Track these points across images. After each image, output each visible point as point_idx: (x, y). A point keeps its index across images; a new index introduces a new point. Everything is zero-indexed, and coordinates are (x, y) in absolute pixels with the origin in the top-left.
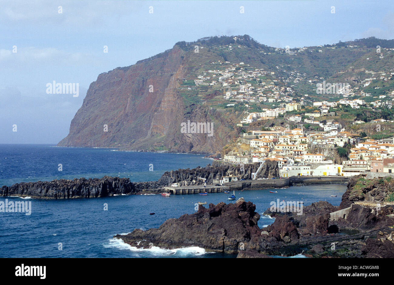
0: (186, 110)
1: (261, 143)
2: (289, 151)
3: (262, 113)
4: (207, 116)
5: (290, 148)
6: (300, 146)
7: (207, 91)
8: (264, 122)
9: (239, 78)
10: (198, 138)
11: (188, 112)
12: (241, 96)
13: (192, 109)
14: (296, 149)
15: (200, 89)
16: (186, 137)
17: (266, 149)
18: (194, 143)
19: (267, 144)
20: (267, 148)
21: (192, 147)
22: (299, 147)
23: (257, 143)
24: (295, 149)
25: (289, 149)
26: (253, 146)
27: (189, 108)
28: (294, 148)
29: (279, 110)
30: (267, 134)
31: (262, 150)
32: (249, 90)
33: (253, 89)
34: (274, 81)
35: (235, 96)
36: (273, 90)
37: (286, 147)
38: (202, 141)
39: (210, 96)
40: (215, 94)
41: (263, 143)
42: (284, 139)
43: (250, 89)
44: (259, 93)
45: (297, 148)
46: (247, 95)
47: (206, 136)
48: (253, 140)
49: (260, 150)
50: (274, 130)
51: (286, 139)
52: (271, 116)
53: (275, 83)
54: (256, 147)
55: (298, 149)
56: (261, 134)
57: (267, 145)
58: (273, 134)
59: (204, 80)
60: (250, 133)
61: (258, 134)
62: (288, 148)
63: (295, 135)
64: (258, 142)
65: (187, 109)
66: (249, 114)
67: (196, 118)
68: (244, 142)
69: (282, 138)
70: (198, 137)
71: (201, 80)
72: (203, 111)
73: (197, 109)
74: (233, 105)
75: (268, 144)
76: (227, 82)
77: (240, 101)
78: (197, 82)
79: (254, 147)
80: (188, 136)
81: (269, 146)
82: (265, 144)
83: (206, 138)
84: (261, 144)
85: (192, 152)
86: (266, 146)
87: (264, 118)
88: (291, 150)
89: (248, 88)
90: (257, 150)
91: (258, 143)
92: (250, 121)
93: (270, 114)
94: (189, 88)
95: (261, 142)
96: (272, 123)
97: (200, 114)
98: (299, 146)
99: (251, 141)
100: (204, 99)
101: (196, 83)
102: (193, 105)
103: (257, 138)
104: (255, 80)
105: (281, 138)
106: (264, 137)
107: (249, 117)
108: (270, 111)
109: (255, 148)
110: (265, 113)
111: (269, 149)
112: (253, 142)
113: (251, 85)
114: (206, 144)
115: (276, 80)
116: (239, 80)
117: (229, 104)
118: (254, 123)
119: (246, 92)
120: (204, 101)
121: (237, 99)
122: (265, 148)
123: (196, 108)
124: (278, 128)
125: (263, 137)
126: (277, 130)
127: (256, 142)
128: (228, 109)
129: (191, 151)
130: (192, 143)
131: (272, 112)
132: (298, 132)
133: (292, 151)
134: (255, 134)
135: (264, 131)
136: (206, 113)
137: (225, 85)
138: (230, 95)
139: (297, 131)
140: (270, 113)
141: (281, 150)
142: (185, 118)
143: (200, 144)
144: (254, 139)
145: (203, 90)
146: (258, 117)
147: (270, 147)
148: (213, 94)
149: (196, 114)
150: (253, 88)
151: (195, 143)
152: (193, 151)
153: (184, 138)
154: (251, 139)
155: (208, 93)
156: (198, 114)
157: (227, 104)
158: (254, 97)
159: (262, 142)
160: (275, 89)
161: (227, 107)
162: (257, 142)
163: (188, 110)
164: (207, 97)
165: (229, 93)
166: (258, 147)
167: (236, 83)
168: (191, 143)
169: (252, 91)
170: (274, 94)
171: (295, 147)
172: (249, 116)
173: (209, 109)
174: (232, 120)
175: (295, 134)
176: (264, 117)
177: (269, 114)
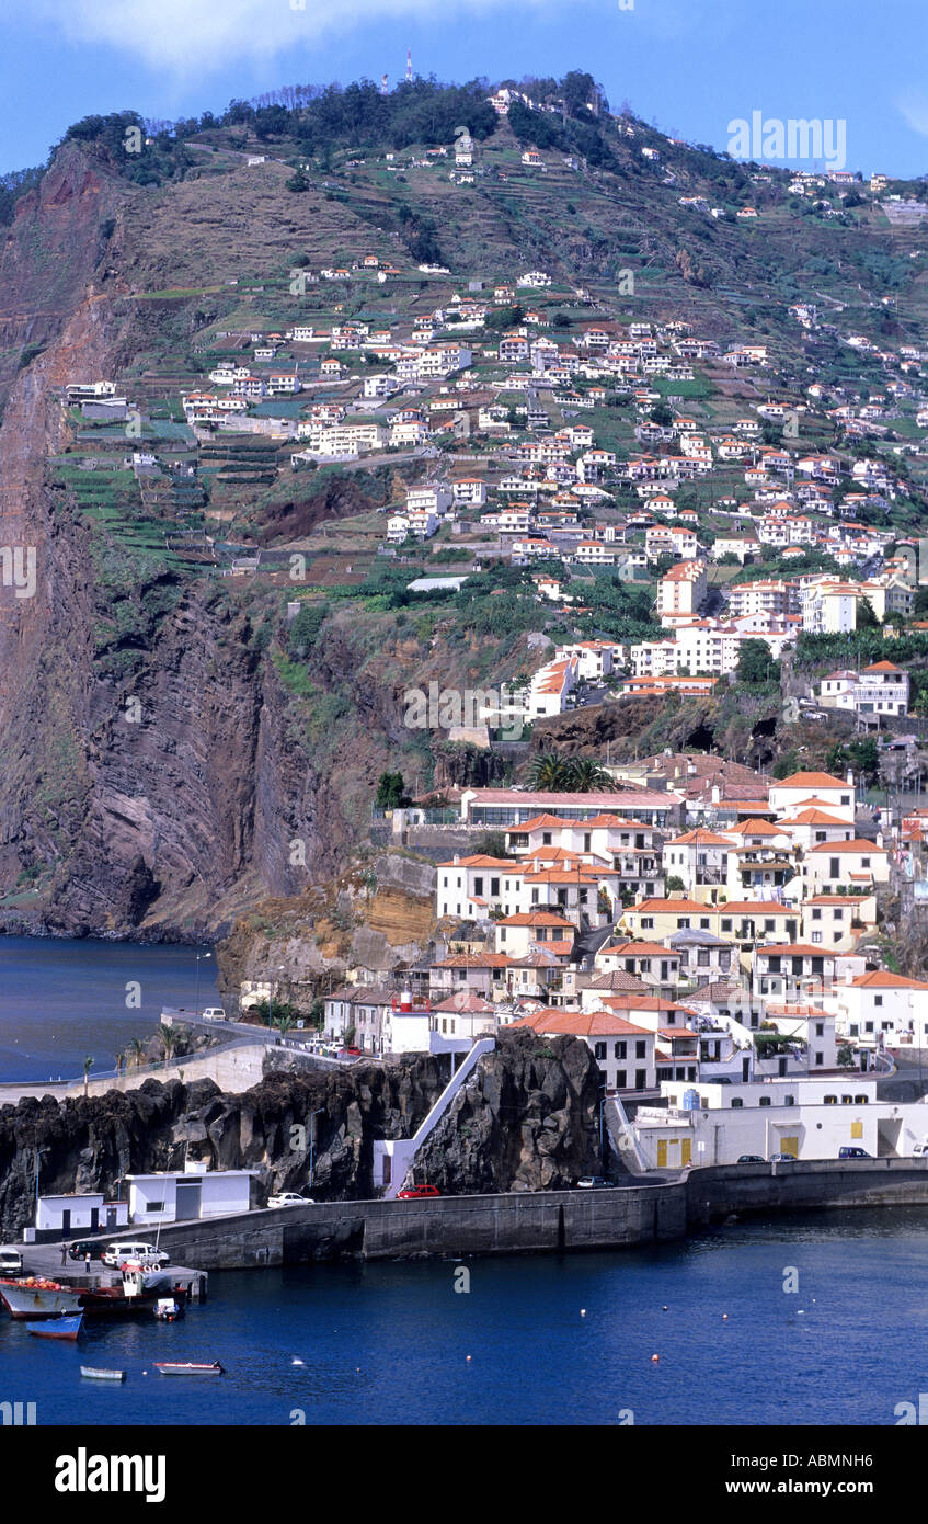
0: (112, 624)
1: (513, 886)
2: (725, 949)
3: (646, 645)
4: (263, 667)
5: (737, 925)
6: (817, 914)
7: (269, 480)
8: (642, 718)
9: (507, 385)
10: (191, 829)
11: (132, 635)
12: (514, 518)
13: (162, 614)
14: (786, 937)
15: (218, 463)
16: (110, 819)
17: (550, 935)
18: (166, 866)
19: (562, 895)
20: (558, 931)
21: (146, 892)
22: (811, 925)
23: (487, 887)
24: (780, 935)
25: (729, 937)
26: (452, 911)
27: (132, 605)
28: (770, 926)
29: (770, 623)
30: (572, 814)
31: (518, 942)
32: (577, 478)
33: (602, 471)
34: (762, 409)
35: (468, 516)
36: (747, 477)
37: (705, 923)
38: (219, 853)
39: (292, 518)
40: (331, 502)
41: (527, 890)
42: (703, 858)
43: (580, 469)
44: (653, 496)
45: (791, 927)
46: (558, 510)
47: (251, 816)
48: (456, 860)
49: (500, 946)
50: (643, 782)
51: (714, 860)
52: (711, 667)
53: (764, 422)
54: (480, 915)
55: (800, 941)
56: (524, 812)
57: (556, 910)
58: (615, 812)
59: (257, 401)
60: (439, 807)
61: (501, 816)
62: (727, 926)
63: (789, 823)
64: (495, 883)
65: (119, 608)
66: (551, 654)
67: (178, 680)
68: (395, 876)
69: (684, 850)
70: (191, 819)
71: (233, 397)
72: (237, 625)
73: (188, 615)
74: (453, 583)
75: (573, 896)
76: (419, 417)
77: (504, 554)
78: (199, 411)
79: (465, 915)
80: (118, 816)
81: (573, 916)
82: (543, 900)
83: (252, 825)
84: (517, 898)
85: (146, 930)
86: (552, 909)
87: (652, 686)
88: (747, 948)
89: (572, 460)
90: (477, 947)
91: (495, 891)
92: (553, 705)
93: (703, 658)
94: (136, 457)
95: (513, 879)
96: (694, 724)
97: (211, 646)
98: (808, 911)
99: (442, 872)
100: (246, 537)
101: (191, 419)
102: (168, 579)
103: (493, 848)
104: (624, 402)
105: (678, 850)
106: (547, 838)
107: (541, 676)
108: (704, 636)
109: (466, 930)
110: (666, 644)
111: (569, 937)
112: (453, 882)
113: (588, 442)
114: (251, 870)
115: (779, 402)
116: (509, 399)
117: (423, 575)
118: (569, 726)
119: (549, 494)
120: (250, 553)
121: (485, 539)
122: (541, 933)
123: (184, 607)
124: (683, 767)
125: (536, 843)
126: (670, 785)
127: (479, 883)
128: (413, 614)
129: (146, 923)
130: (151, 862)
131: (716, 641)
132: (814, 800)
133: (753, 953)
134: (477, 814)
135: (565, 795)
136: (252, 642)
137: (409, 437)
138: (433, 511)
139: (806, 794)
140: (704, 647)
141: (667, 945)
142: (107, 681)
143: (206, 875)
144: (463, 854)
145: (243, 469)
146: (613, 680)
147: (585, 917)
148: (310, 502)
149: (181, 652)
150: (603, 458)
151: (175, 864)
152: (155, 928)
153: (93, 829)
154: (442, 855)
155: (278, 495)
156: (195, 653)
157: (411, 580)
158: (609, 523)
159: (521, 878)
160: (761, 467)
161: (406, 599)
162: (487, 878)
163: (131, 616)
164: (270, 523)
165: (430, 493)
166: (498, 915)
167: (485, 422)
168: (141, 867)
169: (597, 484)
170: (758, 510)
171: (780, 922)
172: (549, 666)
173: (274, 613)
175: (791, 814)
176: (656, 674)
177: (693, 658)
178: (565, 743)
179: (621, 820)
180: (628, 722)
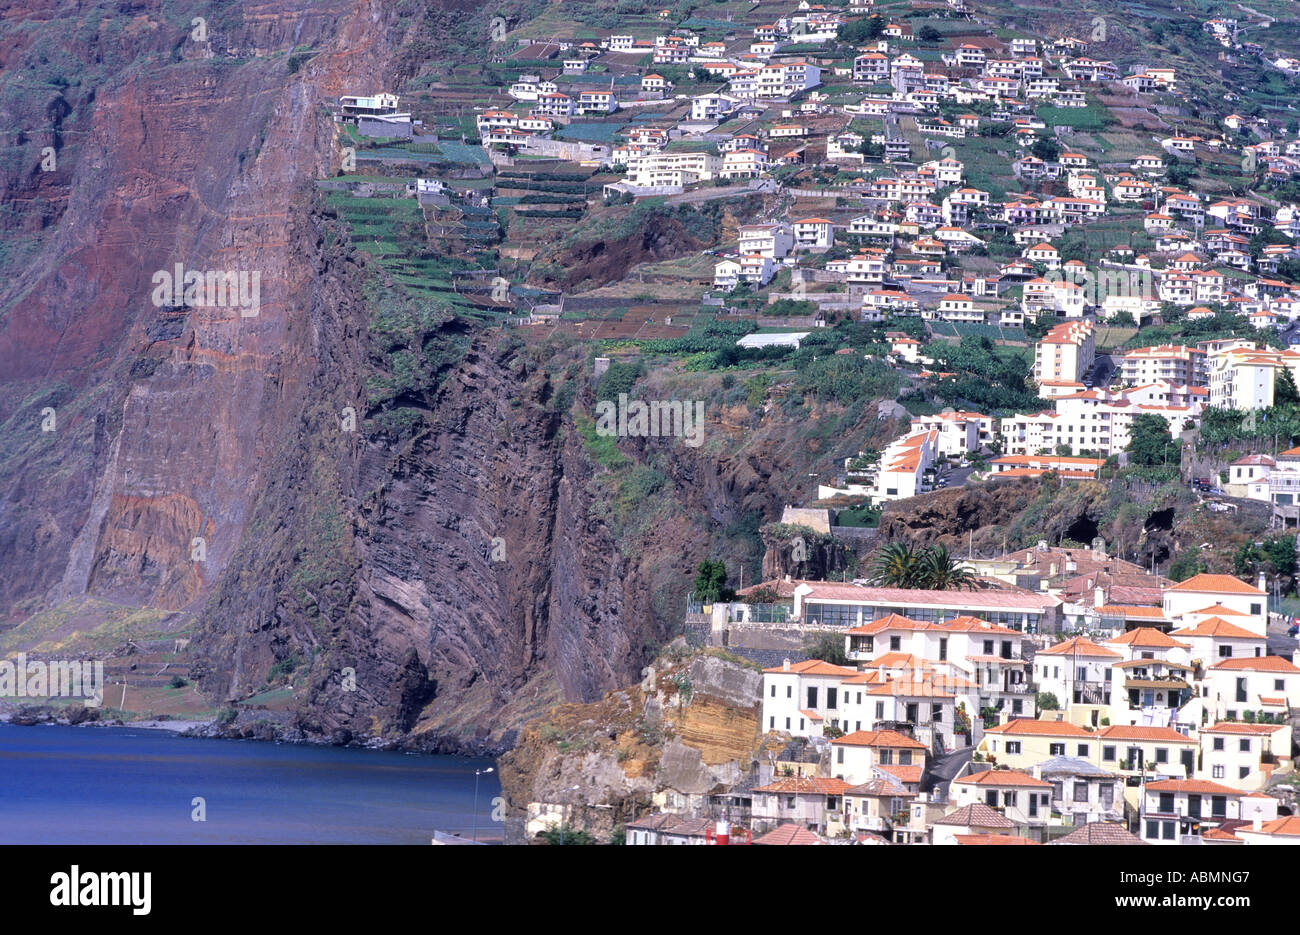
0: (388, 377)
1: (853, 698)
2: (1107, 783)
3: (1019, 418)
4: (564, 432)
5: (1122, 754)
6: (1219, 744)
7: (576, 214)
8: (1013, 503)
9: (861, 109)
10: (475, 619)
11: (409, 391)
12: (866, 266)
13: (446, 367)
14: (1180, 770)
15: (516, 193)
16: (379, 605)
17: (896, 758)
18: (443, 663)
19: (912, 710)
20: (906, 754)
21: (420, 692)
22: (1211, 758)
23: (822, 698)
24: (1174, 767)
25: (1111, 768)
26: (780, 726)
27: (412, 356)
28: (1162, 756)
29: (1169, 396)
30: (925, 615)
31: (857, 766)
32: (942, 220)
33: (973, 212)
34: (1167, 143)
35: (811, 262)
36: (1147, 223)
37: (1083, 750)
38: (507, 648)
39: (603, 259)
40: (649, 242)
41: (870, 703)
42: (1082, 672)
43: (946, 210)
44: (1033, 244)
45: (1187, 758)
46: (918, 257)
47: (546, 606)
48: (787, 665)
49: (836, 769)
50: (1012, 580)
51: (1095, 676)
52: (1097, 447)
53: (1170, 159)
54: (813, 732)
55: (1197, 775)
56: (869, 611)
57: (906, 728)
58: (977, 614)
59: (564, 121)
60: (767, 602)
61: (841, 615)
62: (1109, 754)
63: (1187, 634)
64: (832, 693)
65: (397, 359)
66: (906, 426)
67: (464, 445)
68: (714, 682)
69: (1060, 661)
70: (475, 607)
71: (537, 115)
72: (534, 383)
73: (477, 369)
74: (791, 339)
75: (924, 712)
76: (756, 144)
77: (853, 307)
78: (496, 131)
79: (795, 731)
80: (389, 602)
81: (924, 736)
82: (888, 716)
83: (546, 617)
84: (858, 713)
85: (418, 738)
86: (899, 727)
87: (1025, 466)
88: (1133, 782)
89: (937, 198)
90: (809, 769)
91: (832, 703)
92: (907, 486)
93: (1088, 435)
94: (421, 182)
95: (853, 690)
96: (1074, 513)
97: (503, 406)
98: (1208, 741)
99: (770, 679)
100: (548, 280)
101: (487, 140)
102: (455, 327)
103: (831, 653)
104: (1002, 132)
105: (1051, 662)
106: (895, 643)
107: (894, 452)
108: (1090, 409)
109: (797, 749)
110: (1043, 418)
111: (919, 761)
112: (781, 691)
113: (957, 178)
114: (544, 670)
115: (1188, 136)
116: (865, 126)
117: (756, 330)
118: (924, 510)
119: (908, 238)
120: (552, 299)
121: (831, 288)
122: (885, 755)
123: (473, 359)
124: (1060, 564)
125: (881, 648)
126: (1044, 584)
127: (812, 693)
128: (743, 375)
129: (418, 730)
130: (426, 656)
131: (1104, 415)
132: (1217, 608)
133: (1141, 788)
134: (813, 612)
135: (917, 593)
136: (551, 403)
137: (743, 168)
138: (770, 255)
139: (1210, 600)
140: (1089, 423)
141: (1037, 775)
142: (380, 444)
143: (491, 674)
144: (795, 658)
145: (546, 201)
146: (977, 459)
147: (939, 737)
148: (625, 241)
149: (468, 412)
150: (974, 197)
151: (455, 660)
152: (428, 736)
153: (358, 616)
154: (770, 658)
155: (587, 232)
156: (484, 413)
157: (743, 334)
158: (979, 274)
159: (863, 689)
160: (1165, 212)
161: (734, 357)
162: (823, 687)
163: (409, 370)
164: (577, 265)
165: (767, 234)
166: (834, 732)
167: (834, 152)
168: (414, 663)
169: (966, 228)
170: (1159, 262)
171: (1174, 752)
172: (902, 439)
173: (579, 369)
174: (767, 476)
175: (1189, 623)
176: (1031, 452)
177: (1076, 435)
178: (919, 531)
179: (985, 625)
180: (996, 508)
